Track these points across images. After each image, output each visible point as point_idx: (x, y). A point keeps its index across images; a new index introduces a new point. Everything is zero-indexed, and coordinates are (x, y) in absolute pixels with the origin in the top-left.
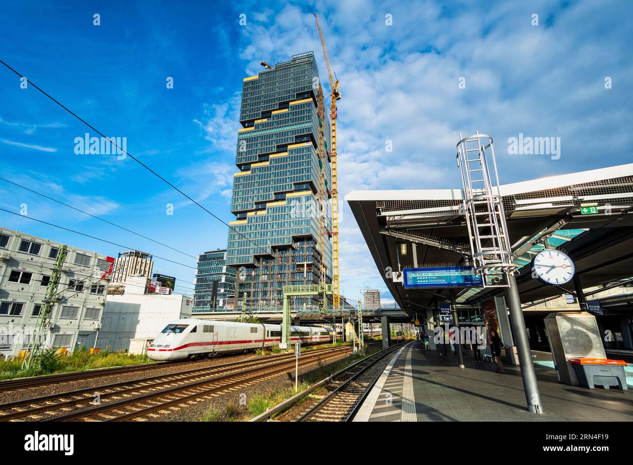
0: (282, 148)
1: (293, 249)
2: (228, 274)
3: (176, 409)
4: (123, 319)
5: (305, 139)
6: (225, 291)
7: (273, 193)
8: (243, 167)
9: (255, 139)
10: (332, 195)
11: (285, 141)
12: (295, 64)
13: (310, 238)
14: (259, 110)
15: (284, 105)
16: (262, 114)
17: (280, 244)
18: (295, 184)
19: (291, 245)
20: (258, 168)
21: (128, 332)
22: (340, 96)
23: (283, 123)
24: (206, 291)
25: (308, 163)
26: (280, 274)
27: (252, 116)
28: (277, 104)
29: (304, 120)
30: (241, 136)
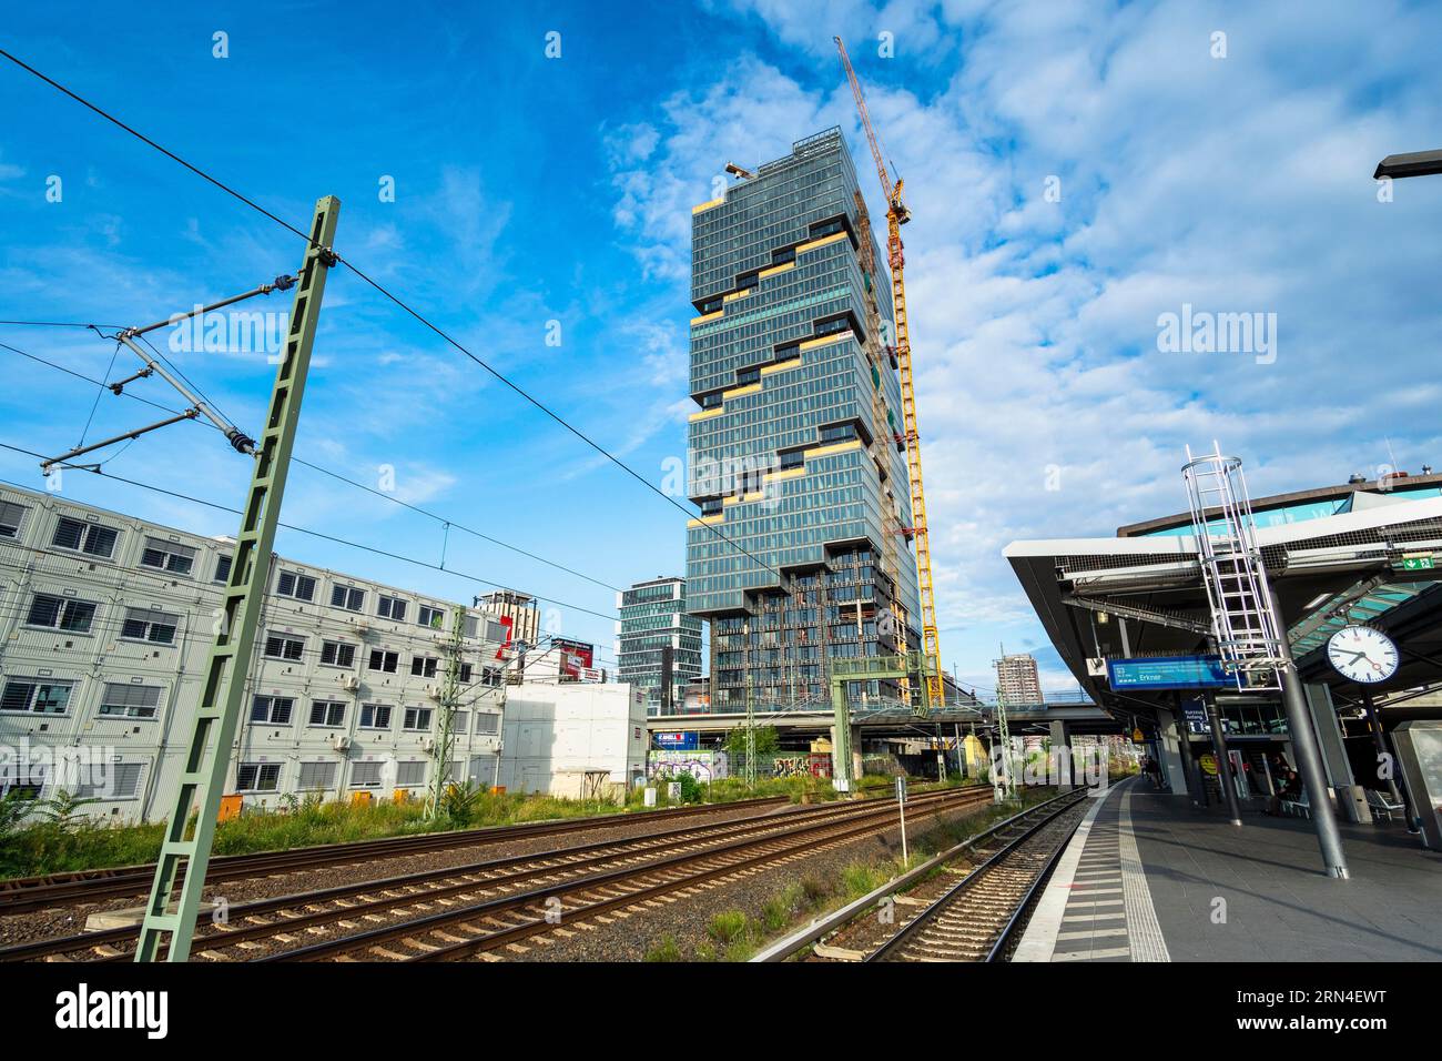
0: (787, 350)
1: (828, 572)
2: (685, 631)
3: (670, 900)
4: (526, 731)
5: (838, 325)
6: (681, 667)
7: (774, 451)
8: (705, 399)
9: (727, 336)
10: (906, 445)
11: (792, 335)
12: (801, 160)
13: (864, 546)
14: (732, 273)
15: (784, 255)
16: (737, 281)
17: (800, 562)
18: (821, 428)
19: (823, 564)
20: (737, 400)
21: (535, 757)
22: (908, 215)
23: (785, 294)
24: (642, 669)
25: (848, 379)
26: (804, 629)
27: (717, 287)
28: (768, 254)
29: (831, 283)
30: (697, 334)
